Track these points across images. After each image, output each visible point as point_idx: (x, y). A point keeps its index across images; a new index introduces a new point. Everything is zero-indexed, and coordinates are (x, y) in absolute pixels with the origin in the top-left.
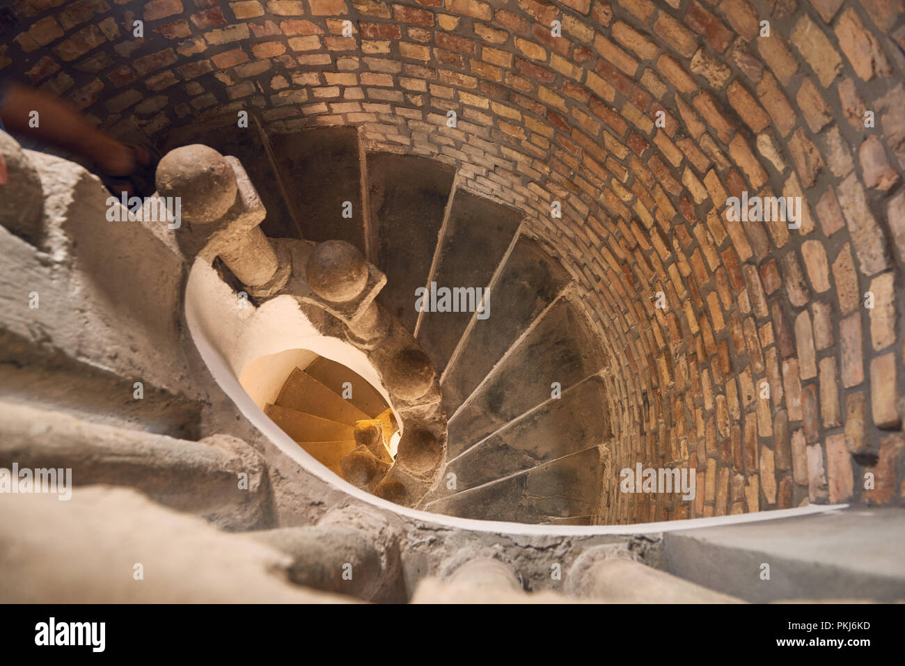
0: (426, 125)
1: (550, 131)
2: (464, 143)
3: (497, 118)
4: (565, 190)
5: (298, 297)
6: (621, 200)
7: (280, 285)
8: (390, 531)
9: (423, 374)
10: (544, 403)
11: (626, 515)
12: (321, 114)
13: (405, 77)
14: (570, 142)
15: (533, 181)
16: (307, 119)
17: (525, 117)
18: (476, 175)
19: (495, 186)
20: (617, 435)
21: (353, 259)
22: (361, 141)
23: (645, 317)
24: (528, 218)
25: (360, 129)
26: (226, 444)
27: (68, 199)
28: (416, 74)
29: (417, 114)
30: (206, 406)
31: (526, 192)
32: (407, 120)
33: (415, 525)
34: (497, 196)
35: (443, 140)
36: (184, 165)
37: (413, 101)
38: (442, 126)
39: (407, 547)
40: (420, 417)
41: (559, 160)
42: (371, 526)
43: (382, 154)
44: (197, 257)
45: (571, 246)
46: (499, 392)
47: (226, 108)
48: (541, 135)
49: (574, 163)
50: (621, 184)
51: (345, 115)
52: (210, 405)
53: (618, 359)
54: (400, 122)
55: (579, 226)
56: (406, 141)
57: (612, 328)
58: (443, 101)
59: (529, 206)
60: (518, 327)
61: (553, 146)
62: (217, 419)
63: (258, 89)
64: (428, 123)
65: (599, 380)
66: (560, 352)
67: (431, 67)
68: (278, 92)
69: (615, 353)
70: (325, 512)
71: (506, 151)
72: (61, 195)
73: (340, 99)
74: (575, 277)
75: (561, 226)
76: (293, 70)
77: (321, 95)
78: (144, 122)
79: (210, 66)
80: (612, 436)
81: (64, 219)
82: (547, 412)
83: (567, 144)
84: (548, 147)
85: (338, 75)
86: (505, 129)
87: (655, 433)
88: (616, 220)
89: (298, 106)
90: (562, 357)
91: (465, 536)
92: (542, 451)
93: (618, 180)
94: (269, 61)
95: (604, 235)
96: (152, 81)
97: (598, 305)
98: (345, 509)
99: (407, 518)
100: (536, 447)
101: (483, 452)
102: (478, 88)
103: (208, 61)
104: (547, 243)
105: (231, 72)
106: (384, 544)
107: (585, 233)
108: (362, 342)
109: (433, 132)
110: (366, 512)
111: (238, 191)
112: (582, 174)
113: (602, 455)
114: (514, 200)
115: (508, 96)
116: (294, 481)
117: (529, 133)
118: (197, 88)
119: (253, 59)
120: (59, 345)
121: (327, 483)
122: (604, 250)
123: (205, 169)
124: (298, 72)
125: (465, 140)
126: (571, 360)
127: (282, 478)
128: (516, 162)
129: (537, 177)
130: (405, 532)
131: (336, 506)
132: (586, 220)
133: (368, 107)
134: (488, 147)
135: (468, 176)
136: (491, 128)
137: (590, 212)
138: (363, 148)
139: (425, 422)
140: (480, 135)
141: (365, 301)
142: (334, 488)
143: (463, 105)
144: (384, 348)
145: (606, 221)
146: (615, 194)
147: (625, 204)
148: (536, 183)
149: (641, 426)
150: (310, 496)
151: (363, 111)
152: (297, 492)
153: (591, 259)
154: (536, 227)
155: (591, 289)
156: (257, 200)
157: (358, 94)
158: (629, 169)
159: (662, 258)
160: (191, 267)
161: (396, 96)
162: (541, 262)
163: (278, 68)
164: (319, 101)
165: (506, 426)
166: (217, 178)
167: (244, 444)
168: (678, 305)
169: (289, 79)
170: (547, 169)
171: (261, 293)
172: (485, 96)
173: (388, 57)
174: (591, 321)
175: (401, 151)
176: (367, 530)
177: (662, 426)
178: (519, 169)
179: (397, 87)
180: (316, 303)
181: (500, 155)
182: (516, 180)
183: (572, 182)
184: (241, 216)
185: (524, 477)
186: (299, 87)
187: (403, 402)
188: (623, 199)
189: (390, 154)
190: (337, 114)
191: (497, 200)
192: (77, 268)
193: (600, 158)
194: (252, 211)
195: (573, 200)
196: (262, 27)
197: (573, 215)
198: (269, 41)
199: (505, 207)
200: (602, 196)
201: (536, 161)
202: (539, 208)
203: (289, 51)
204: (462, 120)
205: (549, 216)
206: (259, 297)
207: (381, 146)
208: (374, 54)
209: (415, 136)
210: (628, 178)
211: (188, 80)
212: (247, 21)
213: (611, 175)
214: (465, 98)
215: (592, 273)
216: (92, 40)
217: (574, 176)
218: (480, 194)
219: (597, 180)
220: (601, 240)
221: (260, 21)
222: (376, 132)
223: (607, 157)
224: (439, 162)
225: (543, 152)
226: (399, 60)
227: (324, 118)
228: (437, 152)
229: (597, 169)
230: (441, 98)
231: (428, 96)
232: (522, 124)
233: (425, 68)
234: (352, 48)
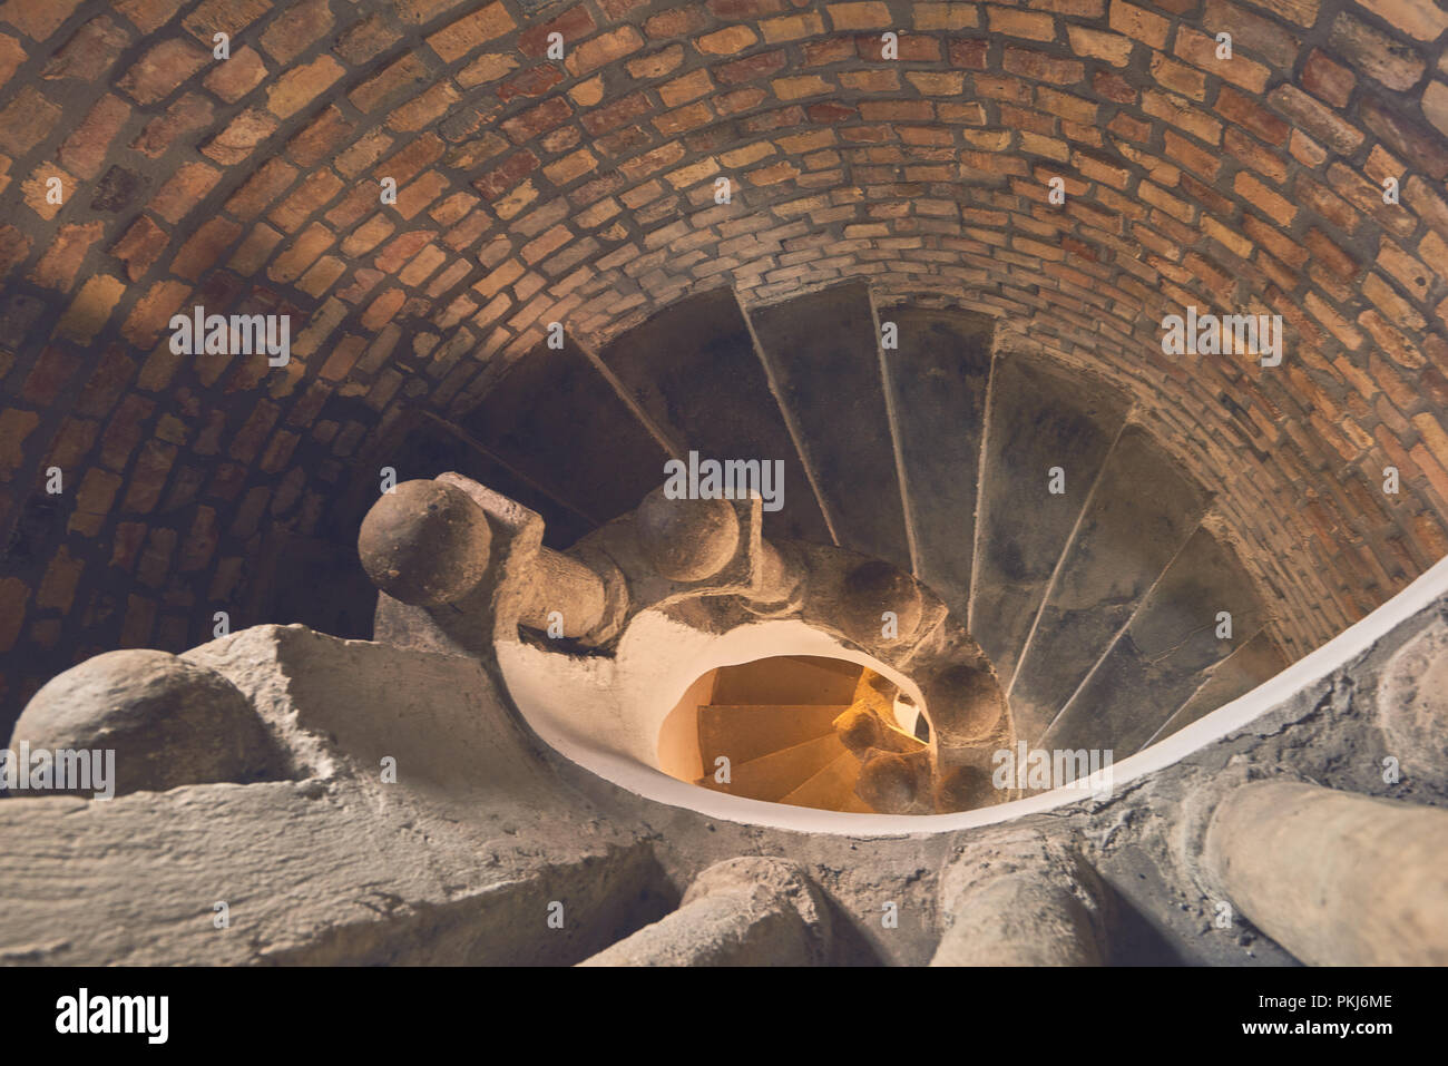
0: (652, 257)
1: (827, 136)
2: (717, 243)
3: (740, 174)
4: (902, 201)
5: (659, 604)
6: (997, 153)
7: (623, 605)
8: (1056, 844)
9: (899, 590)
10: (1081, 517)
11: (1324, 591)
12: (505, 346)
13: (580, 212)
14: (867, 129)
15: (848, 223)
16: (491, 365)
17: (779, 142)
18: (763, 275)
19: (799, 271)
20: (1218, 487)
22: (580, 343)
23: (1147, 291)
24: (874, 280)
25: (568, 328)
26: (727, 878)
27: (283, 681)
28: (593, 197)
29: (630, 251)
30: (656, 842)
31: (848, 247)
32: (621, 269)
33: (1086, 812)
34: (810, 283)
35: (687, 261)
36: (392, 529)
37: (612, 236)
38: (672, 242)
39: (1098, 853)
40: (929, 653)
41: (866, 166)
42: (1026, 857)
43: (620, 339)
44: (495, 643)
45: (962, 274)
46: (1006, 546)
47: (381, 427)
48: (817, 151)
49: (893, 154)
50: (982, 130)
51: (537, 325)
52: (659, 836)
53: (1144, 381)
54: (614, 279)
55: (956, 238)
56: (637, 299)
57: (1103, 344)
58: (651, 207)
59: (865, 262)
60: (969, 437)
61: (843, 152)
62: (684, 851)
63: (404, 372)
64: (652, 252)
65: (1135, 430)
66: (1052, 430)
67: (606, 171)
68: (430, 358)
69: (1133, 376)
70: (935, 881)
71: (781, 211)
72: (270, 682)
73: (517, 307)
74: (997, 312)
75: (929, 256)
76: (431, 314)
77: (489, 320)
78: (294, 521)
79: (326, 386)
80: (1212, 494)
81: (296, 713)
82: (1093, 526)
83: (864, 135)
84: (837, 160)
85: (493, 276)
86: (762, 179)
87: (1286, 442)
88: (1006, 187)
89: (469, 356)
90: (1060, 434)
91: (1175, 778)
92: (1126, 585)
93: (973, 128)
94: (393, 324)
95: (1003, 222)
96: (268, 460)
97: (1060, 326)
98: (964, 858)
99: (1065, 808)
100: (1114, 586)
101: (1043, 644)
102: (689, 151)
103: (319, 382)
104: (924, 296)
105: (357, 375)
106: (1065, 872)
107: (972, 240)
108: (781, 606)
109: (667, 259)
110: (997, 841)
111: (488, 514)
112: (912, 160)
113: (1216, 532)
114: (839, 270)
115: (736, 130)
116: (858, 867)
117: (799, 160)
118: (328, 428)
119: (372, 336)
120: (414, 900)
121: (908, 836)
122: (1017, 243)
123: (424, 513)
124: (440, 311)
125: (716, 238)
126: (1074, 430)
127: (837, 873)
128: (807, 215)
129: (850, 213)
130: (1078, 831)
131: (945, 862)
132: (962, 222)
133: (558, 290)
134: (754, 223)
135: (753, 284)
136: (740, 194)
137: (958, 205)
138: (589, 349)
139: (941, 657)
140: (732, 215)
141: (752, 545)
142: (924, 837)
143: (683, 192)
144: (816, 593)
145: (992, 199)
146: (982, 151)
147: (1007, 154)
148: (853, 224)
149: (1252, 448)
150: (897, 874)
151: (556, 300)
152: (874, 880)
153: (1005, 271)
154: (894, 285)
155: (1032, 314)
156: (519, 507)
157: (530, 285)
158: (979, 99)
159: (1118, 187)
160: (496, 663)
161: (586, 247)
162: (937, 327)
163: (411, 324)
164: (489, 331)
165: (1051, 585)
166: (448, 514)
167: (750, 860)
168: (1192, 236)
169: (434, 329)
170: (857, 192)
171: (606, 634)
172: (704, 157)
173: (542, 201)
174: (1064, 357)
175: (640, 318)
176: (1024, 867)
177: (1290, 426)
178: (818, 221)
179: (579, 233)
180: (688, 595)
181: (779, 222)
182: (823, 240)
183: (906, 183)
184: (513, 545)
185: (1126, 639)
186: (454, 330)
187: (899, 648)
188: (999, 149)
189: (628, 333)
190: (526, 330)
191: (814, 289)
192: (359, 771)
193: (925, 117)
194: (523, 528)
195: (923, 207)
196: (355, 286)
197: (936, 226)
198: (375, 298)
199: (830, 289)
200: (963, 169)
201: (833, 192)
202: (881, 255)
203: (410, 292)
204: (695, 212)
205: (903, 256)
206: (609, 641)
207: (611, 330)
208: (519, 213)
209: (649, 283)
210: (987, 114)
211: (309, 425)
212: (332, 292)
213: (958, 128)
214: (681, 179)
215: (1020, 288)
216: (161, 461)
217: (902, 172)
218: (784, 297)
219: (940, 152)
220: (1003, 232)
221: (347, 280)
222: (591, 315)
223: (935, 108)
224: (702, 294)
225: (837, 172)
226: (558, 196)
227: (513, 348)
228: (690, 283)
229: (929, 136)
230: (648, 205)
231: (627, 216)
232: (782, 155)
233: (599, 179)
234: (488, 226)
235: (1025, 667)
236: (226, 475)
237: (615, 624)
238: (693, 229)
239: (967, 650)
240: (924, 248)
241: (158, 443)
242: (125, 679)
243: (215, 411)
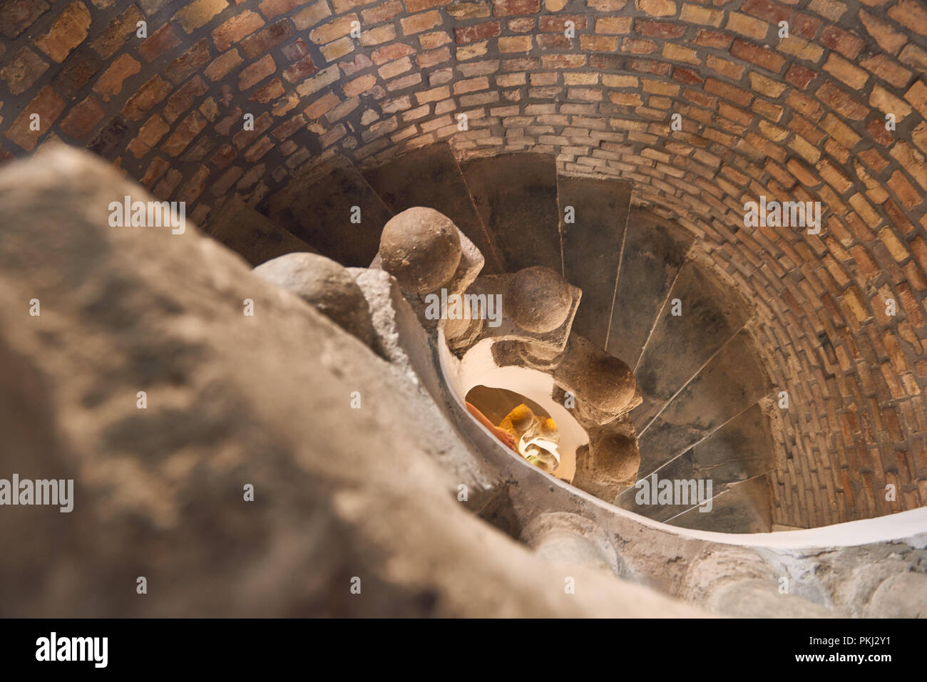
0: (524, 119)
1: (674, 89)
2: (565, 127)
3: (607, 91)
4: (690, 146)
6: (771, 141)
7: (478, 330)
9: (628, 380)
10: (698, 371)
11: (827, 464)
12: (410, 138)
13: (503, 73)
14: (701, 95)
15: (647, 146)
16: (396, 146)
17: (643, 81)
18: (576, 158)
19: (599, 163)
20: (782, 383)
21: (559, 281)
22: (454, 155)
23: (812, 257)
24: (637, 186)
25: (450, 142)
27: (392, 313)
28: (516, 68)
29: (514, 110)
30: (512, 486)
31: (637, 160)
32: (501, 119)
33: (792, 556)
34: (599, 173)
35: (541, 130)
37: (510, 97)
38: (540, 115)
43: (474, 161)
44: (438, 328)
45: (695, 204)
46: (649, 372)
47: (319, 158)
48: (661, 96)
49: (706, 116)
50: (773, 124)
51: (434, 132)
53: (769, 306)
54: (493, 123)
55: (707, 181)
56: (498, 141)
57: (758, 277)
58: (544, 89)
59: (640, 173)
61: (676, 103)
62: (529, 497)
63: (349, 130)
64: (526, 116)
65: (744, 333)
66: (700, 315)
67: (534, 56)
68: (368, 127)
69: (764, 301)
70: (687, 566)
71: (615, 123)
73: (431, 116)
74: (699, 233)
75: (682, 185)
76: (382, 100)
77: (411, 118)
79: (303, 119)
80: (773, 386)
81: (397, 334)
82: (698, 378)
83: (697, 98)
84: (670, 106)
85: (430, 92)
86: (618, 99)
87: (853, 373)
88: (762, 163)
89: (389, 136)
90: (704, 319)
92: (705, 420)
93: (768, 121)
94: (358, 97)
95: (743, 183)
96: (251, 152)
97: (736, 256)
98: (710, 559)
100: (699, 418)
102: (588, 64)
103: (301, 115)
104: (660, 207)
105: (322, 120)
107: (716, 185)
109: (531, 124)
110: (738, 556)
112: (714, 124)
113: (764, 408)
114: (621, 173)
115: (624, 63)
116: (640, 542)
117: (647, 98)
118: (291, 146)
119: (343, 98)
121: (677, 535)
122: (744, 199)
123: (438, 232)
124: (389, 100)
125: (567, 123)
126: (713, 320)
128: (627, 132)
129: (653, 140)
131: (696, 557)
132: (717, 173)
133: (459, 117)
134: (595, 124)
135: (567, 160)
136: (599, 103)
137: (722, 162)
140: (585, 113)
141: (570, 321)
142: (687, 539)
143: (568, 88)
145: (747, 167)
146: (763, 136)
147: (778, 144)
148: (651, 148)
149: (822, 368)
150: (663, 554)
151: (455, 122)
152: (648, 553)
153: (723, 211)
154: (647, 193)
155: (724, 241)
156: (477, 249)
157: (448, 106)
158: (784, 105)
159: (839, 190)
161: (493, 96)
162: (658, 228)
163: (368, 101)
164: (407, 125)
165: (666, 405)
166: (450, 238)
168: (869, 236)
169: (379, 110)
170: (665, 130)
172: (594, 71)
173: (486, 58)
174: (724, 274)
175: (492, 153)
177: (861, 366)
178: (631, 138)
179: (493, 86)
181: (609, 129)
182: (628, 150)
183: (700, 137)
185: (692, 451)
186: (389, 115)
188: (776, 140)
189: (480, 159)
190: (428, 133)
191: (599, 177)
193: (743, 103)
195: (699, 155)
196: (352, 63)
197: (699, 170)
198: (359, 76)
199: (609, 181)
200: (741, 142)
201: (653, 125)
202: (653, 173)
203: (380, 82)
204: (566, 103)
205: (665, 178)
207: (471, 154)
208: (469, 59)
209: (510, 134)
210: (782, 116)
211: (283, 140)
212: (337, 61)
213: (758, 117)
214: (571, 79)
215: (725, 225)
216: (196, 127)
217: (703, 129)
218: (580, 175)
219: (737, 127)
220: (739, 189)
221: (350, 58)
222: (468, 139)
223: (753, 100)
224: (536, 153)
225: (663, 113)
226: (497, 59)
227: (413, 141)
228: (533, 144)
229: (738, 115)
230: (542, 87)
231: (528, 87)
232: (639, 90)
233: (527, 59)
234: (446, 59)
236: (226, 151)
238: (558, 112)
240: (682, 179)
241: (198, 114)
243: (238, 108)
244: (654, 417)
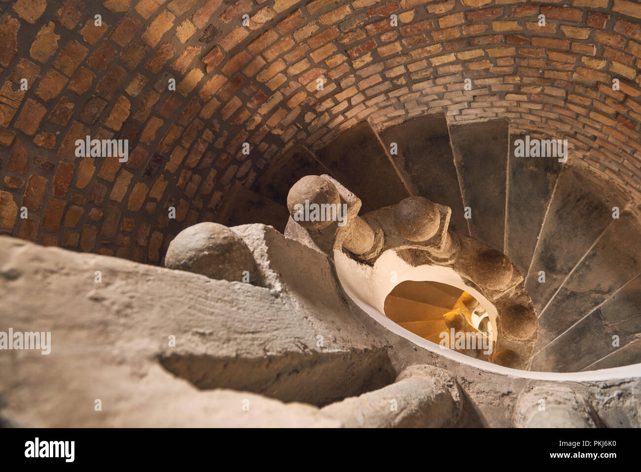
0: (413, 94)
1: (512, 50)
2: (444, 93)
3: (464, 63)
4: (538, 86)
5: (396, 248)
6: (596, 70)
7: (381, 245)
8: (581, 397)
9: (504, 265)
10: (590, 250)
12: (341, 124)
13: (388, 70)
14: (532, 50)
15: (508, 93)
16: (333, 131)
17: (487, 50)
18: (461, 111)
19: (478, 111)
22: (372, 128)
24: (512, 121)
25: (369, 120)
26: (421, 372)
27: (266, 248)
28: (396, 64)
29: (405, 90)
30: (389, 349)
31: (505, 103)
32: (398, 98)
33: (598, 387)
34: (481, 117)
35: (428, 99)
37: (399, 83)
38: (424, 89)
39: (600, 407)
40: (506, 297)
41: (526, 67)
42: (566, 399)
43: (389, 129)
44: (334, 250)
45: (558, 125)
46: (548, 255)
47: (284, 149)
48: (504, 57)
49: (541, 63)
50: (592, 58)
51: (356, 116)
52: (391, 347)
54: (394, 102)
55: (560, 107)
56: (402, 112)
57: (623, 170)
58: (420, 72)
59: (510, 112)
60: (543, 202)
61: (517, 59)
62: (401, 355)
63: (298, 128)
64: (414, 92)
66: (584, 206)
67: (405, 53)
68: (310, 123)
69: (634, 188)
70: (516, 398)
71: (479, 82)
72: (260, 247)
73: (350, 107)
75: (543, 114)
76: (315, 105)
77: (337, 111)
79: (267, 128)
81: (269, 261)
82: (594, 255)
83: (529, 53)
84: (513, 62)
85: (344, 93)
86: (474, 67)
88: (596, 87)
89: (325, 125)
90: (588, 209)
92: (605, 286)
93: (587, 56)
94: (299, 107)
95: (588, 103)
97: (602, 158)
98: (532, 392)
99: (588, 383)
100: (599, 285)
101: (557, 304)
102: (444, 49)
103: (265, 126)
105: (281, 126)
106: (584, 410)
107: (569, 109)
108: (445, 260)
109: (420, 96)
110: (551, 389)
112: (550, 67)
114: (497, 114)
115: (469, 42)
116: (480, 382)
117: (494, 61)
118: (264, 146)
119: (289, 110)
120: (312, 348)
121: (507, 376)
122: (592, 115)
124: (319, 104)
125: (445, 90)
126: (596, 208)
127: (470, 383)
128: (490, 86)
129: (511, 88)
130: (592, 394)
131: (522, 391)
132: (566, 100)
133: (369, 103)
134: (465, 86)
135: (455, 114)
136: (462, 72)
137: (567, 92)
138: (376, 130)
139: (511, 299)
140: (455, 81)
141: (444, 231)
142: (514, 378)
143: (436, 67)
144: (462, 258)
145: (586, 92)
146: (588, 68)
147: (601, 71)
148: (511, 93)
150: (497, 390)
151: (367, 107)
152: (487, 390)
153: (581, 127)
155: (590, 148)
156: (353, 195)
157: (359, 98)
158: (595, 43)
160: (333, 258)
161: (387, 85)
163: (306, 108)
164: (336, 116)
165: (567, 278)
166: (327, 192)
167: (432, 367)
169: (315, 112)
170: (518, 79)
171: (372, 256)
172: (450, 53)
173: (373, 63)
174: (598, 172)
175: (400, 121)
176: (565, 403)
178: (494, 89)
179: (385, 79)
180: (410, 247)
181: (477, 87)
182: (494, 98)
183: (544, 78)
185: (599, 311)
186: (322, 113)
187: (496, 291)
188: (598, 68)
189: (393, 127)
190: (351, 118)
191: (482, 120)
192: (289, 291)
193: (564, 48)
194: (354, 204)
195: (548, 90)
196: (288, 88)
197: (552, 101)
198: (295, 94)
199: (490, 122)
200: (575, 75)
201: (506, 77)
202: (520, 110)
203: (309, 94)
204: (438, 77)
205: (530, 112)
206: (371, 259)
207: (386, 124)
208: (362, 66)
209: (408, 106)
210: (597, 51)
211: (258, 144)
212: (278, 89)
213: (579, 55)
214: (436, 61)
215: (586, 136)
216: (202, 147)
217: (543, 73)
218: (467, 122)
219: (566, 65)
220: (586, 109)
221: (286, 85)
222: (380, 116)
223: (571, 44)
224: (431, 114)
225: (510, 68)
226: (380, 61)
227: (344, 125)
228: (426, 108)
229: (563, 57)
230: (418, 71)
231: (408, 74)
232: (486, 57)
233: (400, 56)
234: (348, 70)
235: (545, 312)
236: (223, 158)
237: (376, 253)
238: (435, 85)
239: (524, 299)
240: (542, 109)
241: (202, 140)
242: (214, 234)
243: (225, 131)
244: (558, 288)
